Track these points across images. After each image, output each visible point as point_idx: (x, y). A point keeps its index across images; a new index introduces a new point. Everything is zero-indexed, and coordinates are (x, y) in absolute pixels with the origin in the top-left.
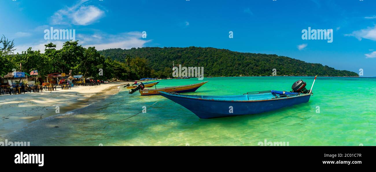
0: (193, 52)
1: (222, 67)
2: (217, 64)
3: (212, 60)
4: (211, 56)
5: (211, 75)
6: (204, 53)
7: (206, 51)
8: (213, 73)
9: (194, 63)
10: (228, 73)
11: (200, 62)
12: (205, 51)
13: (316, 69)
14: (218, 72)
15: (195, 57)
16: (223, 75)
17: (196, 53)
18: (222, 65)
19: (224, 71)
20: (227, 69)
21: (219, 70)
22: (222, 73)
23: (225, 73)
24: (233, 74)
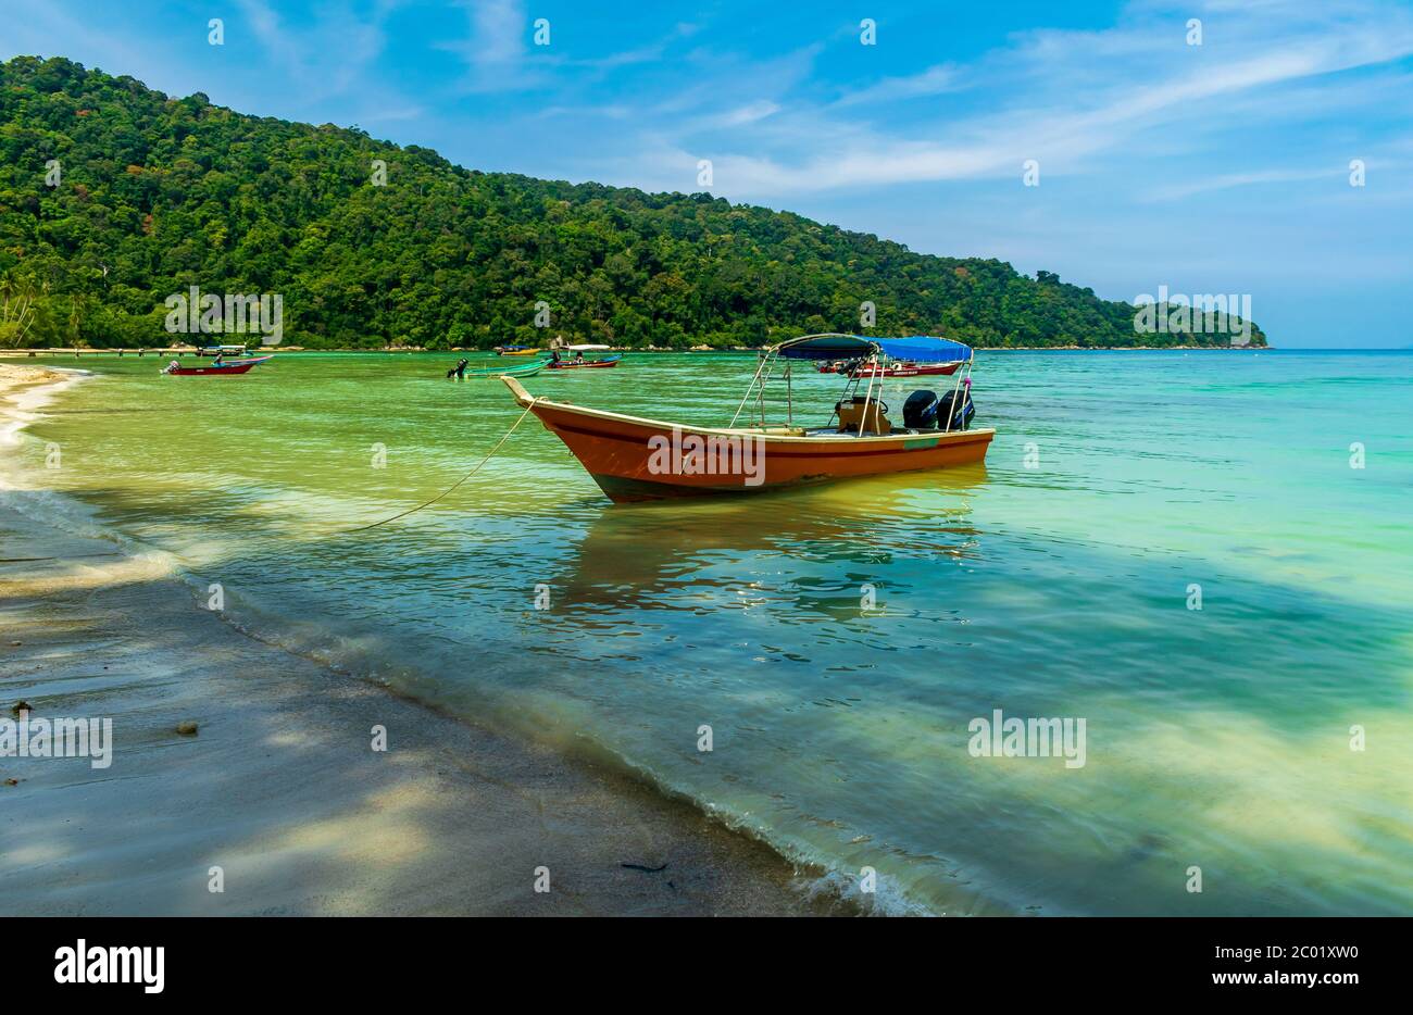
0: (72, 112)
1: (387, 268)
2: (330, 239)
3: (276, 197)
4: (261, 167)
5: (298, 329)
6: (181, 133)
7: (196, 115)
8: (316, 317)
9: (98, 208)
10: (449, 316)
11: (156, 208)
12: (192, 121)
13: (986, 296)
14: (356, 311)
15: (95, 157)
16: (402, 332)
17: (98, 124)
18: (378, 245)
19: (405, 300)
20: (432, 283)
21: (360, 289)
22: (391, 318)
23: (418, 318)
24: (488, 328)
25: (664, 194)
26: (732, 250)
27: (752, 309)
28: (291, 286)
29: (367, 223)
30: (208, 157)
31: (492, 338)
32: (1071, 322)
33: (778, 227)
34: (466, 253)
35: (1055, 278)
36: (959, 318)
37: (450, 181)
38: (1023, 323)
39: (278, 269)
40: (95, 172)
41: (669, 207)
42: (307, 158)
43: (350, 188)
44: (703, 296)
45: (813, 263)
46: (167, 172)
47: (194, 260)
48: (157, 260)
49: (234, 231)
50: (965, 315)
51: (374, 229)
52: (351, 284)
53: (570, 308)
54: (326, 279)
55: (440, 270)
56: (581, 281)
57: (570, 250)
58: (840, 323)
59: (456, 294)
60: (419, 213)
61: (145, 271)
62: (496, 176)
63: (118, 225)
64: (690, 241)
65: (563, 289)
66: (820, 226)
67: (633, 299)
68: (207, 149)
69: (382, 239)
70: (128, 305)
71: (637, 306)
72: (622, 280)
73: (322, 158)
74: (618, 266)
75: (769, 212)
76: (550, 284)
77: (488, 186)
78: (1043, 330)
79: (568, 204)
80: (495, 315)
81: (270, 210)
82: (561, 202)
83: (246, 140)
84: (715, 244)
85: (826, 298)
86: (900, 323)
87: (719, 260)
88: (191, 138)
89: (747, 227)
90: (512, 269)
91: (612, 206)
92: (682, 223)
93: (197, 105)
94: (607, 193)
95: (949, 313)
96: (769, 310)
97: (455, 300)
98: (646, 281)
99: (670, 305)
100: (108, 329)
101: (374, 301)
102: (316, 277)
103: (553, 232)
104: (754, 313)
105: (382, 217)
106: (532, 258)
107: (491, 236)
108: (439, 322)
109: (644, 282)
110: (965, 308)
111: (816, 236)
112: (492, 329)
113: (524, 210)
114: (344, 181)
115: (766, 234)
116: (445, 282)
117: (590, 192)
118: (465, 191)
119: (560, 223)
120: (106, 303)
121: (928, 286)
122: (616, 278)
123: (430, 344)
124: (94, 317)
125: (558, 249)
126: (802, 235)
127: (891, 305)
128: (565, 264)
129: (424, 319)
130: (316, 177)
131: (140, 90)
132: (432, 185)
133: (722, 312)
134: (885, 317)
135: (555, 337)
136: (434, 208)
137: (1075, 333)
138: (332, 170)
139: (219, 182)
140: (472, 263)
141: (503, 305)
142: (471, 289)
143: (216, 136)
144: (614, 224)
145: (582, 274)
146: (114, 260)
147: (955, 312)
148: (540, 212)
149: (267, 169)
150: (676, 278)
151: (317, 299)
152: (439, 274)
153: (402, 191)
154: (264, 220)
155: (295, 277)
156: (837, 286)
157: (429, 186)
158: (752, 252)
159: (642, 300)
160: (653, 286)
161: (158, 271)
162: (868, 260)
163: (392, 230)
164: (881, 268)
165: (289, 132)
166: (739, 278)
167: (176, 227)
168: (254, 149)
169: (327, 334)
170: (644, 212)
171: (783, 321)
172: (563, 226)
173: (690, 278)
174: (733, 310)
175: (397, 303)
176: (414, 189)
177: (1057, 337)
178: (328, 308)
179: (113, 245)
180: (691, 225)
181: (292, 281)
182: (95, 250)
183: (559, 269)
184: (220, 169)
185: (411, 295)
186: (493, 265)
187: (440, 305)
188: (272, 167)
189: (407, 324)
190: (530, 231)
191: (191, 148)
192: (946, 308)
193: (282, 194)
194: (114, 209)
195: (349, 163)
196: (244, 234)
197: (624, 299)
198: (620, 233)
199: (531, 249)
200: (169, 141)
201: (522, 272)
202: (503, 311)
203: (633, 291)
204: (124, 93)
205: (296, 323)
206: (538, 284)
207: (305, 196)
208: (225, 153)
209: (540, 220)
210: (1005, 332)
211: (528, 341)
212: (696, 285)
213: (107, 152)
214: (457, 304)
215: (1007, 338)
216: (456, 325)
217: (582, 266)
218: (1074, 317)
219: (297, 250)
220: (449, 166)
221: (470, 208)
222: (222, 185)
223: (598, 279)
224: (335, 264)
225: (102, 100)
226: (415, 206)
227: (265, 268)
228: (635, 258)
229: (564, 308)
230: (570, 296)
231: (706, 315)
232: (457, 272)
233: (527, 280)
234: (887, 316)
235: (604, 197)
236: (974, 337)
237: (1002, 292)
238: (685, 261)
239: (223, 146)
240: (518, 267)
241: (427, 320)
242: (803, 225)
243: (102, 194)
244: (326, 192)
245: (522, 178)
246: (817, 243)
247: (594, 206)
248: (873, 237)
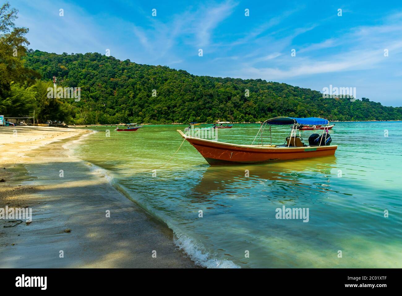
0: (98, 66)
1: (173, 102)
2: (159, 95)
3: (146, 85)
4: (142, 77)
5: (151, 119)
6: (123, 69)
7: (127, 65)
8: (155, 116)
9: (103, 89)
10: (189, 115)
11: (117, 89)
13: (345, 106)
14: (165, 114)
15: (103, 76)
16: (177, 119)
17: (104, 68)
18: (171, 96)
19: (178, 111)
20: (185, 106)
21: (166, 108)
22: (174, 116)
23: (181, 115)
24: (199, 118)
25: (248, 79)
26: (267, 95)
27: (273, 111)
28: (149, 108)
29: (168, 91)
30: (130, 75)
31: (200, 120)
32: (373, 113)
33: (281, 87)
34: (194, 98)
35: (368, 100)
36: (337, 112)
37: (190, 79)
38: (357, 113)
39: (146, 103)
40: (103, 80)
41: (249, 83)
42: (154, 74)
43: (164, 81)
44: (259, 108)
45: (291, 98)
46: (120, 79)
47: (125, 102)
48: (117, 102)
49: (135, 94)
50: (339, 111)
51: (170, 92)
52: (164, 107)
53: (222, 112)
54: (158, 106)
55: (187, 103)
56: (225, 104)
57: (222, 96)
58: (300, 115)
59: (191, 109)
60: (182, 88)
61: (114, 105)
62: (202, 77)
63: (108, 93)
64: (255, 92)
65: (220, 107)
66: (293, 87)
67: (239, 109)
68: (129, 73)
69: (172, 95)
70: (110, 114)
71: (240, 111)
72: (236, 104)
73: (157, 74)
74: (235, 100)
75: (278, 83)
76: (216, 105)
77: (200, 79)
78: (364, 116)
79: (221, 83)
80: (201, 114)
81: (144, 88)
82: (219, 83)
83: (139, 70)
84: (262, 93)
85: (295, 107)
86: (318, 114)
87: (264, 97)
88: (126, 71)
89: (272, 88)
90: (206, 102)
91: (233, 83)
92: (253, 87)
93: (127, 62)
94: (232, 80)
95: (334, 111)
96: (278, 111)
97: (191, 110)
98: (243, 104)
99: (250, 110)
100: (105, 120)
101: (170, 111)
102: (155, 105)
103: (217, 91)
104: (274, 112)
105: (172, 89)
106: (211, 99)
107: (201, 93)
108: (187, 116)
109: (242, 104)
110: (339, 110)
111: (292, 90)
112: (200, 118)
113: (209, 86)
114: (163, 80)
115: (277, 90)
116: (188, 106)
117: (228, 80)
118: (194, 81)
119: (219, 89)
120: (104, 113)
121: (327, 103)
122: (234, 103)
123: (184, 122)
124: (102, 117)
125: (218, 96)
126: (288, 90)
127: (315, 109)
128: (221, 100)
129: (183, 116)
130: (156, 79)
131: (114, 59)
132: (185, 80)
133: (265, 112)
134: (313, 113)
135: (217, 120)
136: (185, 86)
137: (375, 116)
138: (160, 77)
139: (132, 81)
140: (195, 100)
141: (203, 111)
142: (195, 107)
143: (132, 70)
144: (234, 89)
145: (225, 102)
146: (107, 102)
147: (336, 110)
148: (214, 86)
149: (144, 78)
150: (251, 103)
151: (155, 111)
152: (187, 104)
153: (177, 82)
154: (143, 91)
155: (150, 105)
156: (299, 104)
157: (184, 80)
158: (273, 95)
159: (242, 109)
160: (245, 105)
161: (117, 105)
162: (308, 96)
163: (175, 92)
164: (312, 98)
165: (149, 68)
166: (270, 102)
167: (121, 93)
168: (141, 73)
169: (158, 120)
170: (242, 85)
171: (283, 114)
172: (220, 89)
173: (255, 103)
174: (268, 111)
175: (176, 112)
176: (180, 81)
177: (369, 118)
178: (158, 113)
179: (106, 98)
180: (255, 88)
181: (149, 106)
182: (102, 100)
183: (219, 101)
184: (132, 78)
185: (179, 109)
186: (201, 101)
187: (187, 112)
188: (145, 77)
189: (178, 117)
190: (211, 91)
191: (125, 73)
192: (333, 109)
193: (147, 84)
194: (107, 89)
195: (164, 75)
196: (138, 94)
197: (236, 109)
198: (235, 91)
199: (211, 96)
200: (120, 72)
201: (209, 102)
202: (204, 113)
203: (239, 107)
204: (110, 60)
205: (150, 117)
206: (213, 105)
207: (153, 84)
208: (134, 74)
209: (214, 88)
210: (352, 116)
211: (210, 121)
212: (257, 105)
213: (106, 75)
214: (191, 112)
215: (353, 118)
216: (191, 117)
217: (225, 100)
218: (374, 111)
219: (151, 98)
220: (190, 75)
221: (195, 86)
222: (133, 82)
223: (229, 104)
224: (160, 102)
225: (105, 62)
226: (181, 86)
227: (143, 103)
228: (240, 97)
229: (220, 112)
230: (222, 109)
231: (260, 113)
232: (191, 103)
233: (210, 104)
234: (314, 112)
235: (231, 81)
236: (342, 118)
237: (350, 104)
238: (254, 98)
239: (133, 72)
240: (207, 101)
241: (184, 116)
242: (288, 87)
243: (104, 86)
244: (158, 83)
245: (209, 77)
246: (293, 92)
247: (228, 84)
248: (310, 90)
